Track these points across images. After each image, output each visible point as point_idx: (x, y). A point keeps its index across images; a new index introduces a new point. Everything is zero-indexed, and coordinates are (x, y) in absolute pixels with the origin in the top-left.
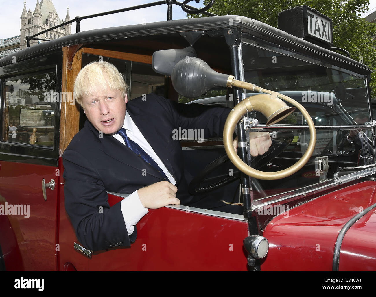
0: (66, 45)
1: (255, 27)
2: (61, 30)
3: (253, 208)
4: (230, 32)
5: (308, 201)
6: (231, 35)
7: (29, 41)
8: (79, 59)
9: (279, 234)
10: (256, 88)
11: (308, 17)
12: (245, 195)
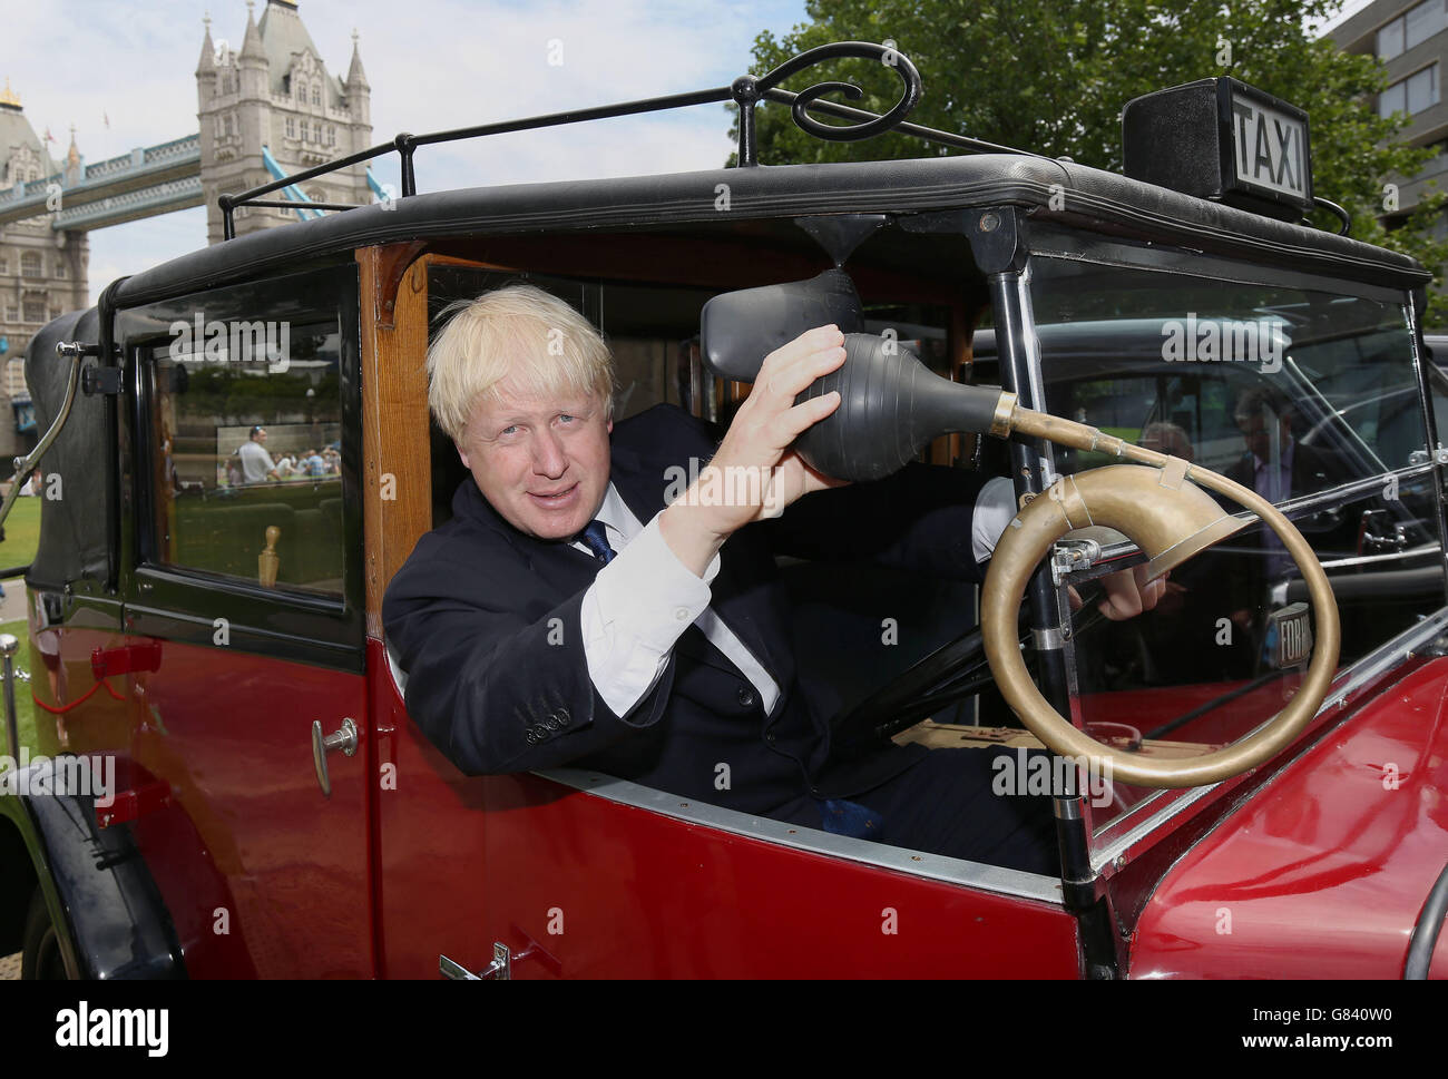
0: (367, 242)
1: (1076, 195)
2: (337, 112)
3: (1096, 865)
4: (986, 224)
6: (993, 234)
7: (231, 213)
8: (417, 286)
9: (1179, 944)
10: (1102, 442)
11: (1237, 118)
12: (1064, 821)
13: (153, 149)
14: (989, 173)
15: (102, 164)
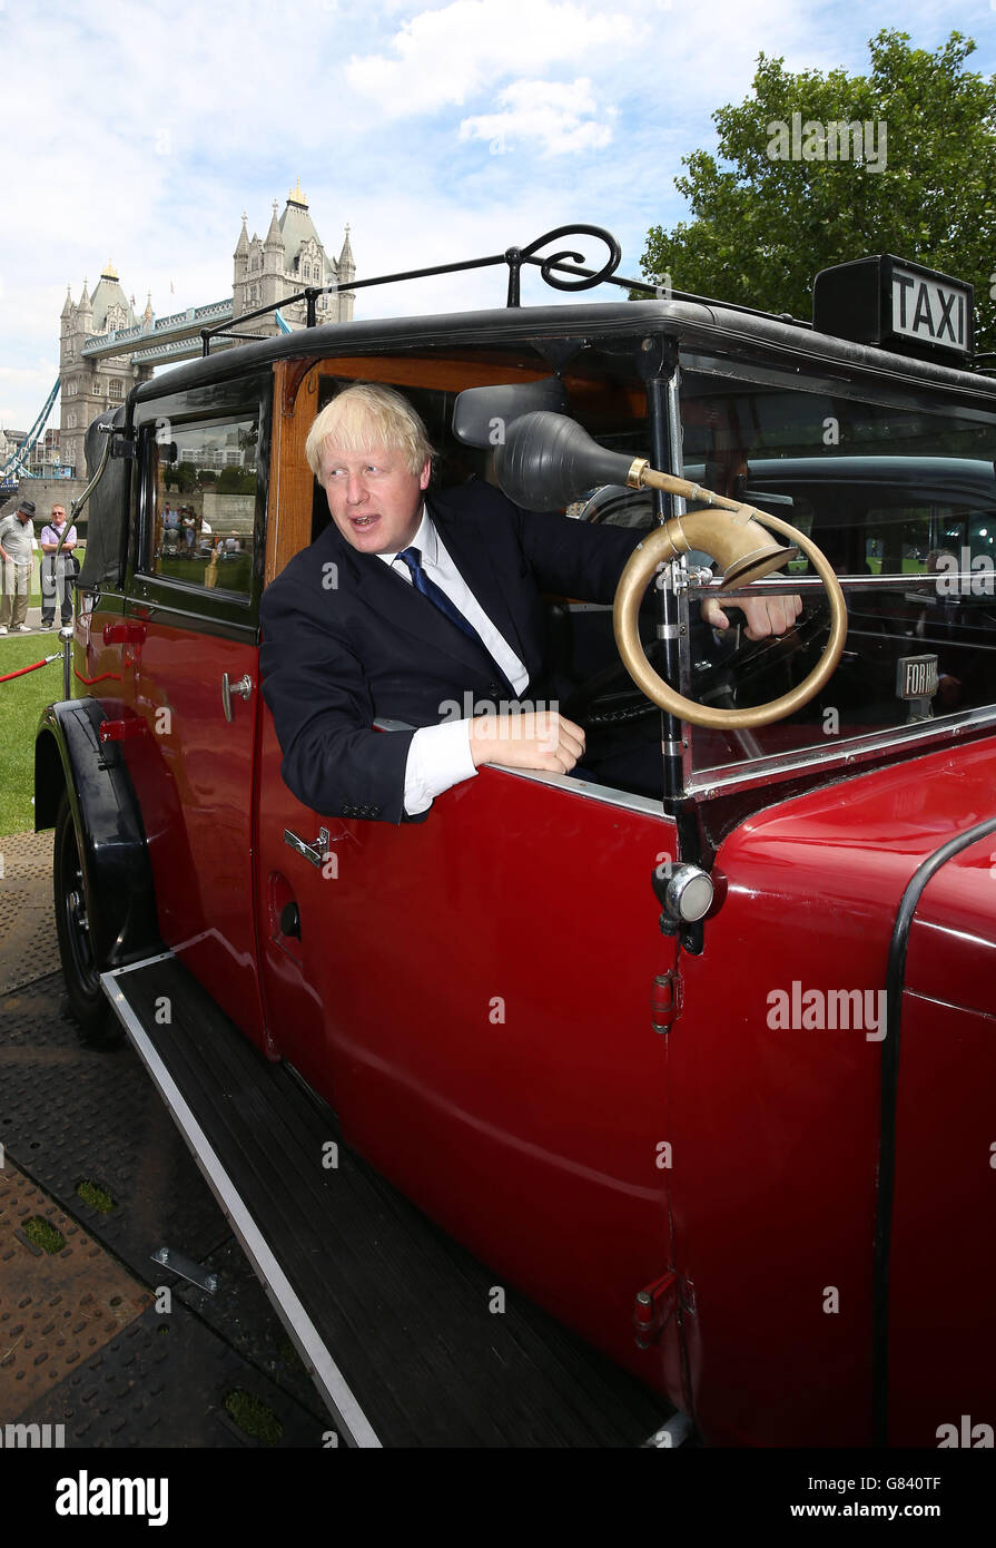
0: (280, 359)
1: (719, 330)
3: (690, 790)
4: (646, 346)
5: (863, 775)
6: (649, 352)
8: (311, 389)
10: (700, 494)
11: (896, 287)
12: (668, 757)
13: (201, 309)
14: (652, 311)
15: (166, 319)
